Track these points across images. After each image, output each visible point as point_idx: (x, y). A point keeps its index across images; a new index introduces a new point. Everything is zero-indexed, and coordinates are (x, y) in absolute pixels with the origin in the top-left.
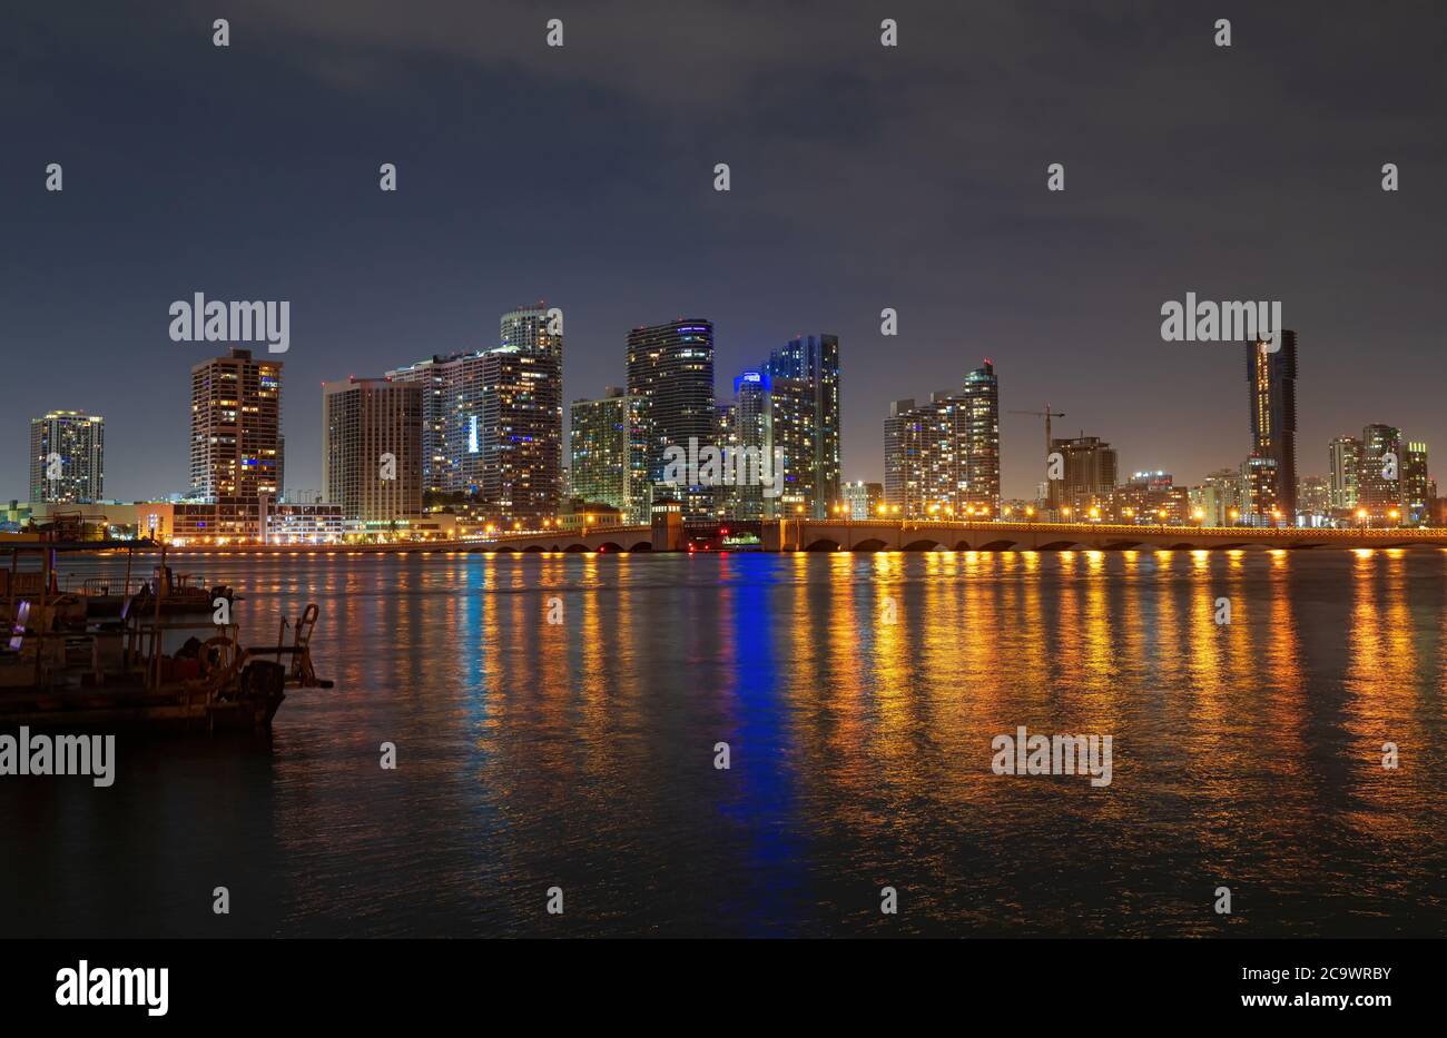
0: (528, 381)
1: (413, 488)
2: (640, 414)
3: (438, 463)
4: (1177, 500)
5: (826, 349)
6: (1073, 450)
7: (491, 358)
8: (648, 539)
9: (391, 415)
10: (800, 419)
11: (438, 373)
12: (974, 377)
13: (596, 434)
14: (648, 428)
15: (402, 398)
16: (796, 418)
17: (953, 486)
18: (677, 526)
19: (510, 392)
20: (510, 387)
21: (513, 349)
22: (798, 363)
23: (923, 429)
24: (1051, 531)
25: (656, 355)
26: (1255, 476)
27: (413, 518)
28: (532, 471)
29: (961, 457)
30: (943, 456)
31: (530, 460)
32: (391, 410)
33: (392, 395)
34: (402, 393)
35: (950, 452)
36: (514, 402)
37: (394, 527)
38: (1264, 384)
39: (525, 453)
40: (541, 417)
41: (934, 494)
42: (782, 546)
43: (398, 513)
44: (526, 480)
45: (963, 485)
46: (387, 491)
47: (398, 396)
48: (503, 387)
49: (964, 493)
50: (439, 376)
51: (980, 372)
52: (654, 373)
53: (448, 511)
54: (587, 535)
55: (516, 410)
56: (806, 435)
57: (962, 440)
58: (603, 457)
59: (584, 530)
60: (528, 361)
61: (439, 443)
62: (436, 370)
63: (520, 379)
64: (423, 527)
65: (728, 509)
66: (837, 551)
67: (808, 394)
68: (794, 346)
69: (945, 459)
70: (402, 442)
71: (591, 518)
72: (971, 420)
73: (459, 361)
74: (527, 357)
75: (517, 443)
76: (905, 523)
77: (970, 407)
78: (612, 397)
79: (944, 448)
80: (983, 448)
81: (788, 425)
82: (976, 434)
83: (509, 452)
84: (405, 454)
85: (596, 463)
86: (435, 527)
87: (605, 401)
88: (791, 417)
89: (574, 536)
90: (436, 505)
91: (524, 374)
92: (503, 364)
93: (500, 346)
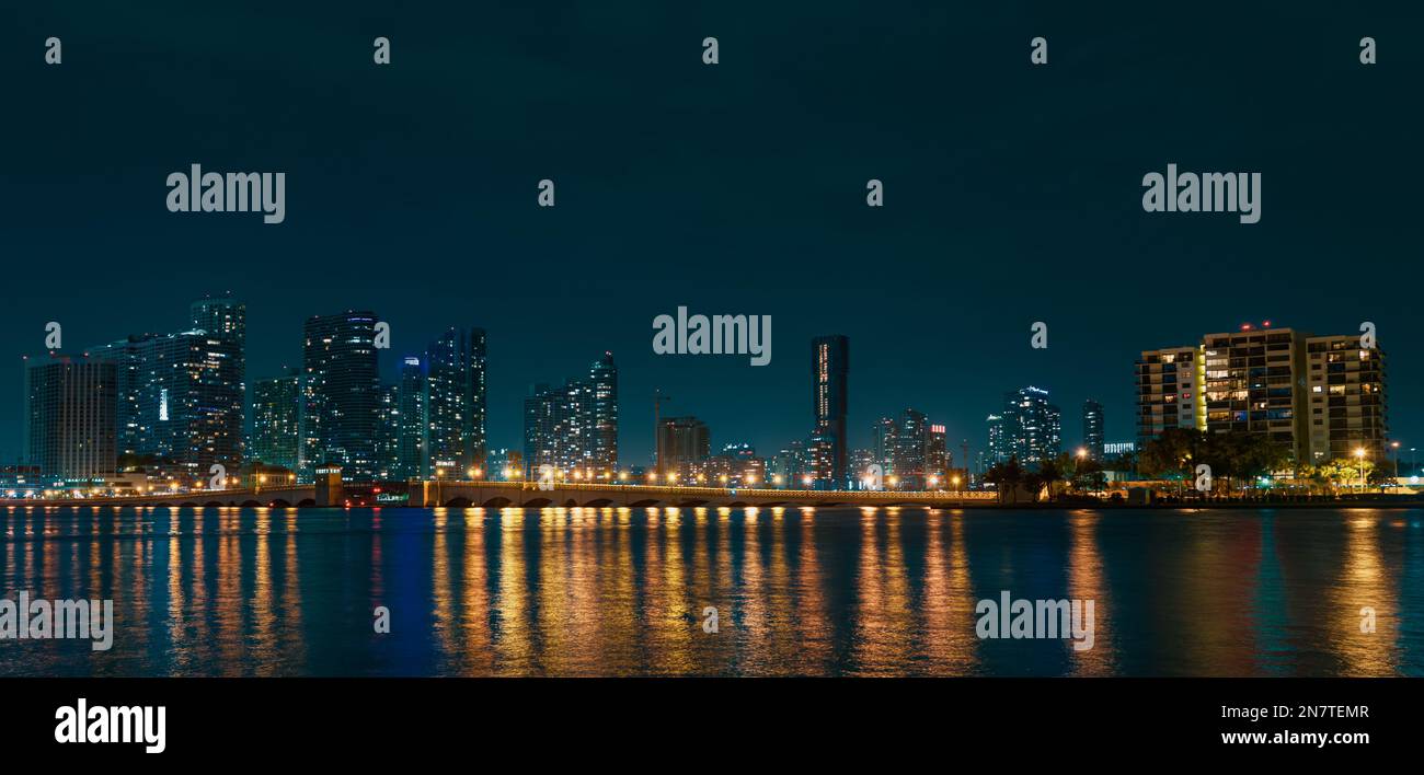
0: (213, 360)
1: (108, 450)
2: (314, 391)
3: (131, 429)
4: (756, 468)
5: (475, 339)
6: (676, 426)
7: (181, 340)
8: (313, 496)
9: (89, 386)
10: (453, 397)
11: (132, 350)
12: (598, 366)
13: (274, 406)
14: (321, 403)
15: (99, 372)
16: (449, 397)
17: (579, 454)
18: (337, 486)
19: (197, 369)
20: (197, 365)
21: (201, 332)
22: (451, 350)
23: (556, 408)
24: (641, 492)
25: (329, 341)
26: (816, 450)
27: (107, 477)
28: (216, 437)
29: (587, 431)
30: (572, 429)
31: (214, 428)
32: (89, 382)
33: (89, 369)
34: (99, 368)
35: (577, 427)
36: (200, 378)
37: (90, 484)
38: (824, 377)
39: (210, 422)
40: (224, 391)
41: (564, 460)
42: (425, 503)
43: (94, 472)
44: (211, 445)
45: (588, 454)
46: (84, 453)
47: (96, 370)
48: (191, 365)
49: (589, 460)
50: (133, 354)
51: (603, 362)
52: (327, 356)
53: (140, 471)
54: (259, 493)
55: (201, 385)
56: (458, 411)
57: (588, 417)
58: (281, 426)
59: (257, 489)
60: (214, 343)
61: (133, 412)
62: (132, 349)
63: (207, 358)
64: (117, 484)
65: (390, 472)
66: (471, 506)
67: (459, 377)
68: (450, 336)
69: (574, 432)
70: (98, 411)
71: (263, 478)
72: (595, 399)
73: (152, 341)
74: (213, 339)
75: (203, 413)
76: (525, 485)
77: (595, 390)
78: (290, 375)
79: (573, 423)
80: (605, 424)
81: (442, 402)
82: (599, 412)
83: (195, 421)
84: (101, 421)
85: (274, 432)
86: (128, 484)
87: (284, 379)
88: (445, 395)
89: (248, 493)
90: (129, 466)
91: (210, 354)
92: (192, 345)
93: (190, 330)
